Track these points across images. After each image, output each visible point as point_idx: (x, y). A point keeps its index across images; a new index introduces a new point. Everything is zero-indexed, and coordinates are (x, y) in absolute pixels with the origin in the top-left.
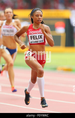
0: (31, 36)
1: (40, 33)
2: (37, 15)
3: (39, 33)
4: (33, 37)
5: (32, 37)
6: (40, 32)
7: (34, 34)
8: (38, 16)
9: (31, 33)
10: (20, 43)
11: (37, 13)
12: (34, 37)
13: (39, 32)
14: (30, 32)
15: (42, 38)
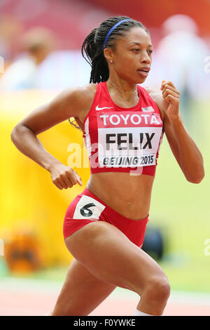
0: (108, 136)
1: (146, 123)
2: (137, 47)
3: (142, 125)
4: (115, 138)
5: (111, 139)
6: (149, 122)
7: (122, 125)
8: (137, 50)
9: (108, 121)
10: (46, 162)
11: (137, 36)
12: (123, 138)
13: (143, 118)
14: (105, 117)
15: (150, 147)
